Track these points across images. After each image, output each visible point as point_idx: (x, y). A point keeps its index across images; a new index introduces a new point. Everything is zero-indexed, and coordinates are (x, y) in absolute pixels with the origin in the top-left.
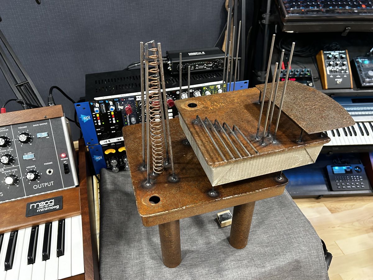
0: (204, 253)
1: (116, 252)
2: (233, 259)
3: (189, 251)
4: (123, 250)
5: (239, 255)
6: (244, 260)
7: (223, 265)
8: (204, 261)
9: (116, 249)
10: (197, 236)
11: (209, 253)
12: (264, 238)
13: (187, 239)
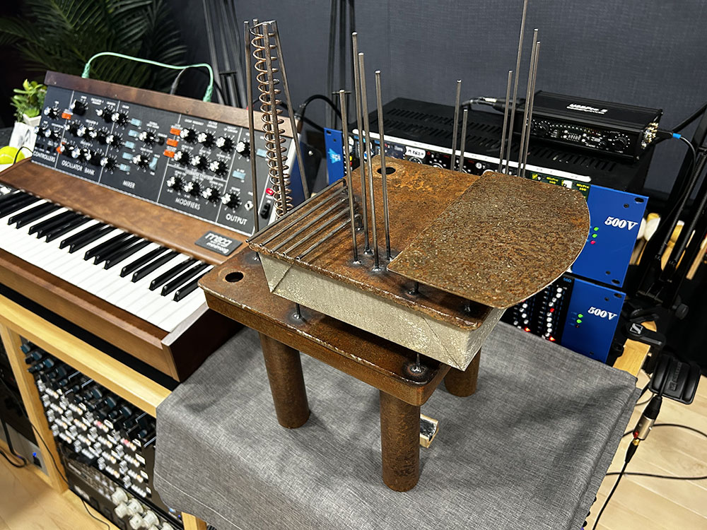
0: (335, 445)
1: (248, 352)
2: (358, 486)
3: (322, 424)
4: (259, 358)
5: (373, 492)
6: (371, 504)
7: (335, 480)
8: (322, 453)
9: (251, 349)
10: (356, 417)
11: (342, 449)
12: (442, 509)
13: (340, 409)
